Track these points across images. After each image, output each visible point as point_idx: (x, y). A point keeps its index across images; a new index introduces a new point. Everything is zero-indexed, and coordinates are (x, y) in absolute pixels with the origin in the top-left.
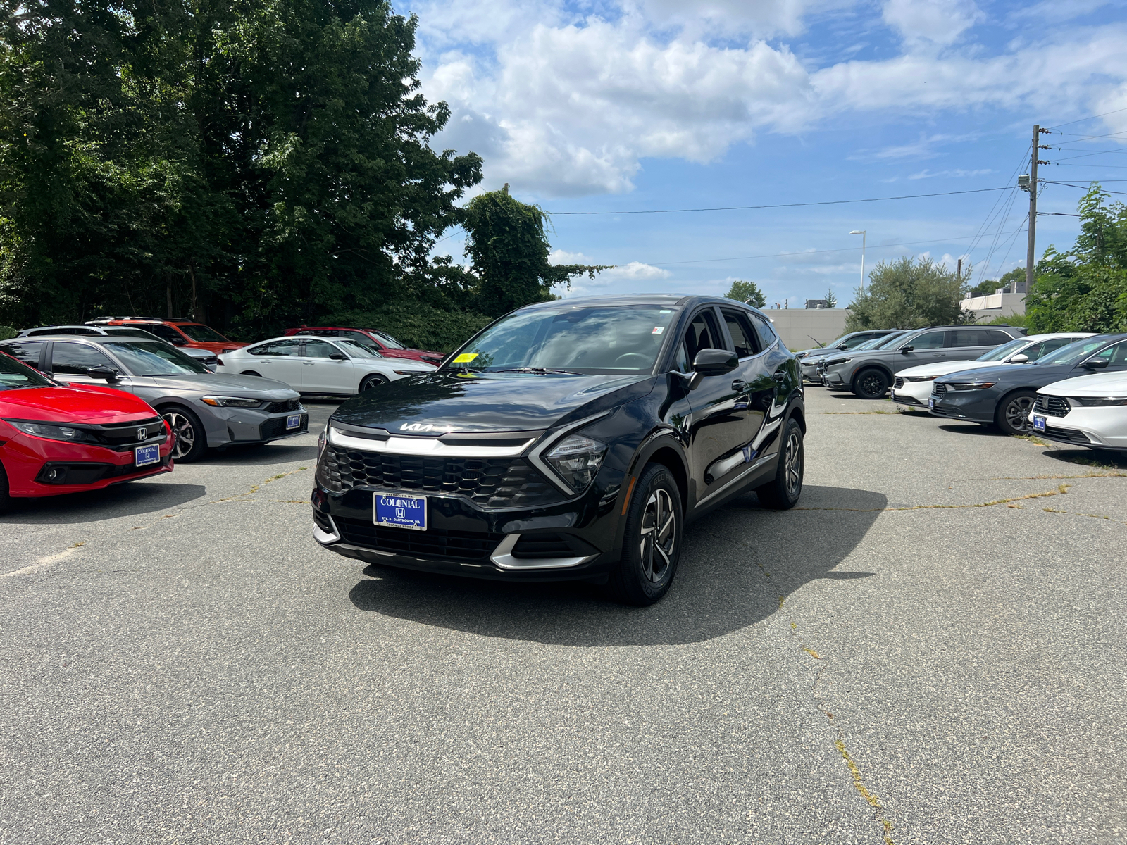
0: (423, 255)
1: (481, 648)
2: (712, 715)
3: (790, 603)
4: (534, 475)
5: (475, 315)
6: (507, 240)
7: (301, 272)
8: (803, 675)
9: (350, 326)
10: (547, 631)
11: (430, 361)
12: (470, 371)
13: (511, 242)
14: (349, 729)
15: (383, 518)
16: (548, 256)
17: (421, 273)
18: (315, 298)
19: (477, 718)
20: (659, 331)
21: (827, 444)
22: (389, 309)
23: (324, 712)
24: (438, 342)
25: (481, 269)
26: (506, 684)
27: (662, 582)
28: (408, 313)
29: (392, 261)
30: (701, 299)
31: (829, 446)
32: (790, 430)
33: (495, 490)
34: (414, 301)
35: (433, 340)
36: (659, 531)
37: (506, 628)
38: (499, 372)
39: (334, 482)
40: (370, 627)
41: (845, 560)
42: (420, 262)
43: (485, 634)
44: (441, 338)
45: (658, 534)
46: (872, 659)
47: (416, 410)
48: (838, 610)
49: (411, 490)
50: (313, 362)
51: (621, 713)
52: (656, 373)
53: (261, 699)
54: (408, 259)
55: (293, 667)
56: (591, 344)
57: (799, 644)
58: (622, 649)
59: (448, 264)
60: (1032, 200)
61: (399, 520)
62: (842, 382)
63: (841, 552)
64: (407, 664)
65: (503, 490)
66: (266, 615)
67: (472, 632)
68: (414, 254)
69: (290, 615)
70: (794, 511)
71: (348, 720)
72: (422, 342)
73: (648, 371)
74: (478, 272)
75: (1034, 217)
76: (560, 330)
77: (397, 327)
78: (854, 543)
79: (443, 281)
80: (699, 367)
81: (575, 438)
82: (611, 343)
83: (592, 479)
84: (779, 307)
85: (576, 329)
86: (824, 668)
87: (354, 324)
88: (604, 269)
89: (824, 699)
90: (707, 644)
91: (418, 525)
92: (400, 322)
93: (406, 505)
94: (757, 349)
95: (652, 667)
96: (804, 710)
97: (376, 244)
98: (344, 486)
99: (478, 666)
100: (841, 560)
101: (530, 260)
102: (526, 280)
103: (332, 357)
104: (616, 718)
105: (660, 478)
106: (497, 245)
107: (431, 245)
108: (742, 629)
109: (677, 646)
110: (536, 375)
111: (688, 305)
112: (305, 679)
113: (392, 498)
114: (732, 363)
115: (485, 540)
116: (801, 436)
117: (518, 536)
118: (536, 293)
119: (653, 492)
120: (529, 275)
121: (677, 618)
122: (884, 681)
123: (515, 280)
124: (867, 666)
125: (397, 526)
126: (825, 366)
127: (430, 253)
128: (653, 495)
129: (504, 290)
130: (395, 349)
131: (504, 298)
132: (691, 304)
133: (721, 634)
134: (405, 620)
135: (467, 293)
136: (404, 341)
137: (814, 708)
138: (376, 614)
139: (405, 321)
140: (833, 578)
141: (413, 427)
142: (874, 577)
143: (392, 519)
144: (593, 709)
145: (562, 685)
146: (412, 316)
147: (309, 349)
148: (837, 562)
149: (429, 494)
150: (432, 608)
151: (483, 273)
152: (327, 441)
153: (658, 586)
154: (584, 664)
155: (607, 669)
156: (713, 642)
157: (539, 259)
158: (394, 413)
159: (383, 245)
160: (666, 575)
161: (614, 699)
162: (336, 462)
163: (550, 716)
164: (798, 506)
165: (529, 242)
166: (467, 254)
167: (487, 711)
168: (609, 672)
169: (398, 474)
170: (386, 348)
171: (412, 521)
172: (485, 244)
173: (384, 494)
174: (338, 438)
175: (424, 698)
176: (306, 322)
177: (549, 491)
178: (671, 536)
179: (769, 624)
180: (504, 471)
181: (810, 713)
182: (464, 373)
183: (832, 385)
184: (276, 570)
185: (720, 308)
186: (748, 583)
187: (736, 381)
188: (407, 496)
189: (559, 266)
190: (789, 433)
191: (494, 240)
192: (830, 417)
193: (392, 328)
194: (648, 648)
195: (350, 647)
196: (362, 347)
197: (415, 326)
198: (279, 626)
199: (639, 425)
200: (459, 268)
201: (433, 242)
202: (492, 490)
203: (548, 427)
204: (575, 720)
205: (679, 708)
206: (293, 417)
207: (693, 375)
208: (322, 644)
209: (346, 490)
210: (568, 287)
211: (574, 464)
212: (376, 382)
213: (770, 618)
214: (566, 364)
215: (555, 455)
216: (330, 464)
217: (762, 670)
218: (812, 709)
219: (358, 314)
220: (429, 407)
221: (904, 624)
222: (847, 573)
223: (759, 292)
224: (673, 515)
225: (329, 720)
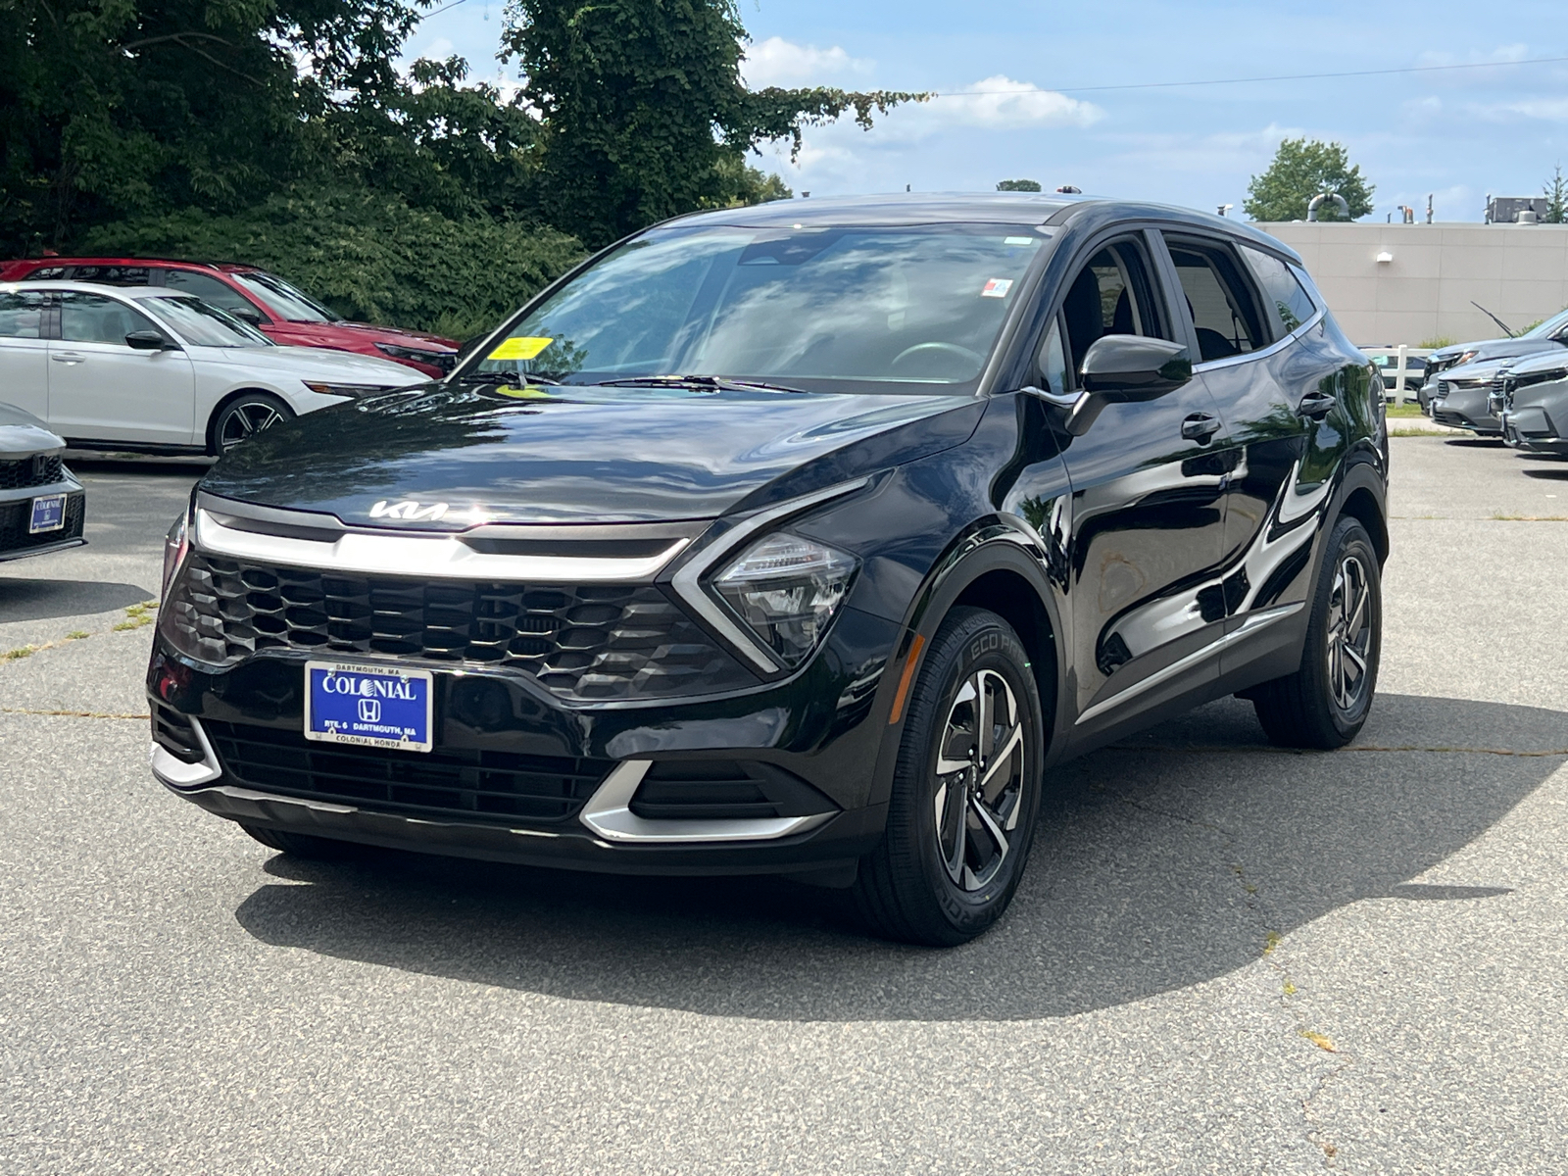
0: (382, 55)
1: (554, 1021)
2: (1070, 1146)
3: (1289, 948)
4: (685, 625)
5: (530, 229)
6: (622, 16)
7: (37, 101)
8: (1287, 1079)
9: (176, 256)
10: (710, 991)
11: (404, 357)
12: (530, 382)
13: (635, 21)
14: (268, 1159)
15: (327, 723)
16: (740, 62)
17: (377, 106)
18: (75, 173)
19: (550, 1144)
20: (999, 288)
21: (1477, 596)
22: (284, 209)
23: (208, 1131)
24: (423, 306)
25: (547, 97)
26: (615, 1086)
27: (986, 893)
28: (339, 222)
29: (292, 71)
30: (1117, 209)
31: (1481, 601)
32: (1343, 546)
33: (592, 658)
34: (357, 186)
35: (410, 299)
36: (983, 771)
37: (616, 985)
38: (602, 385)
39: (208, 641)
40: (295, 979)
41: (1447, 861)
42: (373, 75)
43: (567, 995)
44: (431, 292)
45: (979, 779)
46: (1454, 1054)
47: (381, 472)
48: (1403, 962)
49: (394, 657)
50: (81, 356)
51: (869, 1140)
52: (987, 391)
53: (62, 1107)
54: (339, 64)
55: (124, 1051)
56: (848, 317)
57: (1295, 1023)
58: (881, 1026)
59: (455, 80)
61: (366, 727)
62: (1552, 433)
63: (1441, 844)
64: (387, 1048)
65: (612, 659)
66: (42, 953)
67: (534, 991)
68: (356, 52)
69: (99, 953)
70: (1349, 754)
71: (263, 1145)
72: (380, 303)
73: (966, 388)
74: (539, 104)
76: (762, 283)
77: (309, 261)
78: (1481, 825)
79: (440, 129)
80: (1094, 380)
81: (785, 539)
82: (891, 319)
83: (820, 640)
84: (1409, 216)
85: (805, 279)
86: (1341, 1069)
87: (187, 251)
88: (899, 102)
89: (1326, 1124)
90: (1082, 1021)
91: (411, 738)
92: (317, 245)
93: (383, 692)
94: (1259, 337)
95: (946, 1062)
96: (1275, 1142)
97: (250, 23)
98: (231, 649)
99: (551, 1054)
100: (1439, 860)
101: (688, 74)
102: (675, 129)
103: (134, 343)
104: (857, 1148)
105: (986, 643)
106: (596, 28)
107: (407, 25)
108: (1167, 994)
109: (1009, 1023)
110: (694, 394)
111: (1078, 223)
112: (157, 1075)
113: (349, 675)
114: (1176, 372)
115: (567, 776)
116: (1375, 562)
117: (645, 765)
118: (704, 167)
119: (969, 674)
120: (685, 117)
121: (1017, 972)
122: (1469, 1094)
123: (645, 129)
124: (1441, 1068)
125: (362, 741)
126: (1511, 387)
127: (401, 49)
128: (968, 683)
129: (613, 158)
130: (306, 322)
131: (612, 180)
132: (1090, 220)
133: (1116, 1002)
134: (374, 966)
135: (508, 166)
136: (328, 301)
137: (1300, 1137)
138: (305, 953)
139: (332, 243)
140: (1408, 897)
141: (401, 511)
142: (1510, 897)
143: (350, 726)
144: (808, 1132)
145: (740, 1090)
146: (352, 230)
147: (71, 316)
148: (1428, 866)
149: (437, 667)
150: (438, 943)
151: (553, 109)
152: (190, 544)
153: (979, 900)
154: (793, 1054)
155: (844, 1062)
156: (1096, 1017)
157: (715, 72)
158: (333, 478)
159: (270, 23)
160: (998, 877)
161: (855, 1116)
162: (213, 593)
163: (711, 1143)
164: (1363, 740)
165: (687, 20)
166: (509, 53)
167: (573, 1133)
168: (850, 1069)
169: (362, 622)
170: (280, 320)
171: (398, 730)
172: (561, 25)
173: (331, 667)
174: (216, 536)
175: (431, 1109)
176: (48, 242)
177: (720, 663)
178: (1013, 784)
179: (1233, 985)
180: (616, 617)
181: (1287, 1146)
182: (519, 387)
183: (1525, 441)
184: (50, 863)
185: (1163, 232)
186: (1201, 904)
187: (1190, 418)
188: (386, 671)
189: (771, 91)
190: (1341, 555)
191: (587, 13)
192: (1506, 529)
193: (295, 263)
194: (942, 1027)
195: (250, 1015)
196: (213, 314)
197: (359, 259)
198: (77, 974)
199: (942, 517)
200: (486, 94)
201: (412, 19)
202: (585, 658)
203: (717, 514)
204: (767, 1150)
205: (999, 1134)
206: (46, 500)
207: (1078, 399)
208: (185, 1010)
209: (238, 658)
210: (794, 152)
211: (780, 602)
212: (256, 414)
213: (1237, 975)
214: (777, 366)
215: (735, 579)
216: (198, 597)
217: (1197, 1068)
218: (1294, 1139)
219: (198, 223)
220: (416, 466)
221: (1550, 989)
222: (1446, 887)
223: (1355, 171)
224: (1018, 734)
225: (220, 1145)
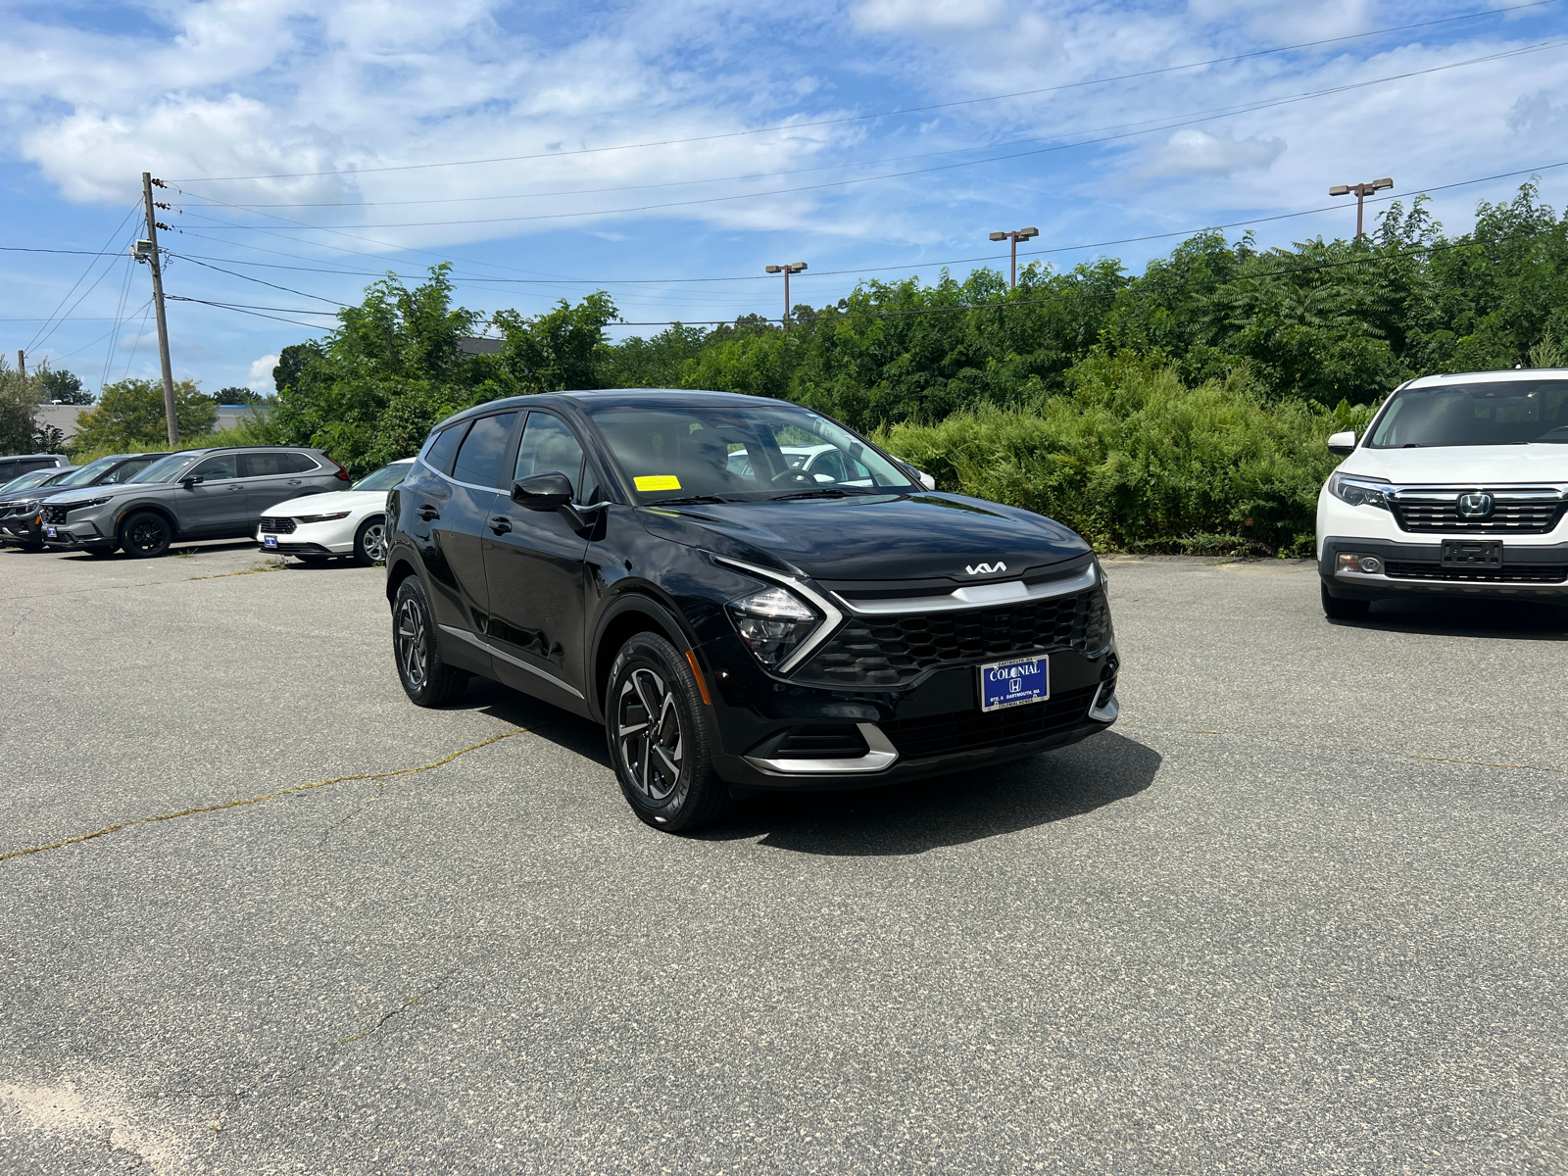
15: (993, 700)
33: (1086, 632)
39: (877, 673)
49: (1029, 651)
60: (155, 276)
61: (1014, 695)
62: (99, 535)
75: (162, 301)
91: (1039, 695)
93: (1023, 673)
113: (1005, 668)
125: (1013, 704)
141: (983, 569)
143: (1006, 698)
149: (1053, 650)
162: (874, 642)
171: (1031, 692)
173: (995, 666)
180: (1089, 606)
188: (1025, 660)
202: (1083, 632)
